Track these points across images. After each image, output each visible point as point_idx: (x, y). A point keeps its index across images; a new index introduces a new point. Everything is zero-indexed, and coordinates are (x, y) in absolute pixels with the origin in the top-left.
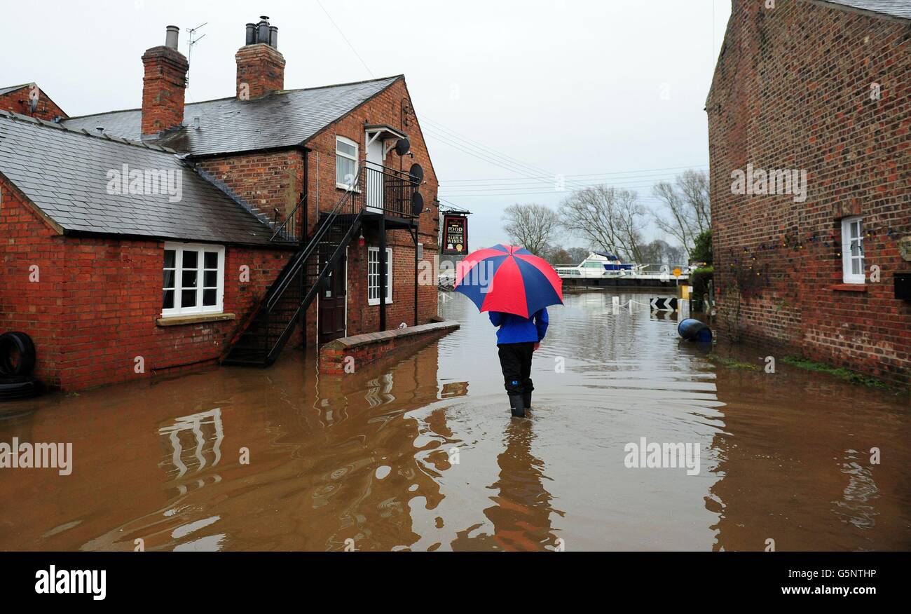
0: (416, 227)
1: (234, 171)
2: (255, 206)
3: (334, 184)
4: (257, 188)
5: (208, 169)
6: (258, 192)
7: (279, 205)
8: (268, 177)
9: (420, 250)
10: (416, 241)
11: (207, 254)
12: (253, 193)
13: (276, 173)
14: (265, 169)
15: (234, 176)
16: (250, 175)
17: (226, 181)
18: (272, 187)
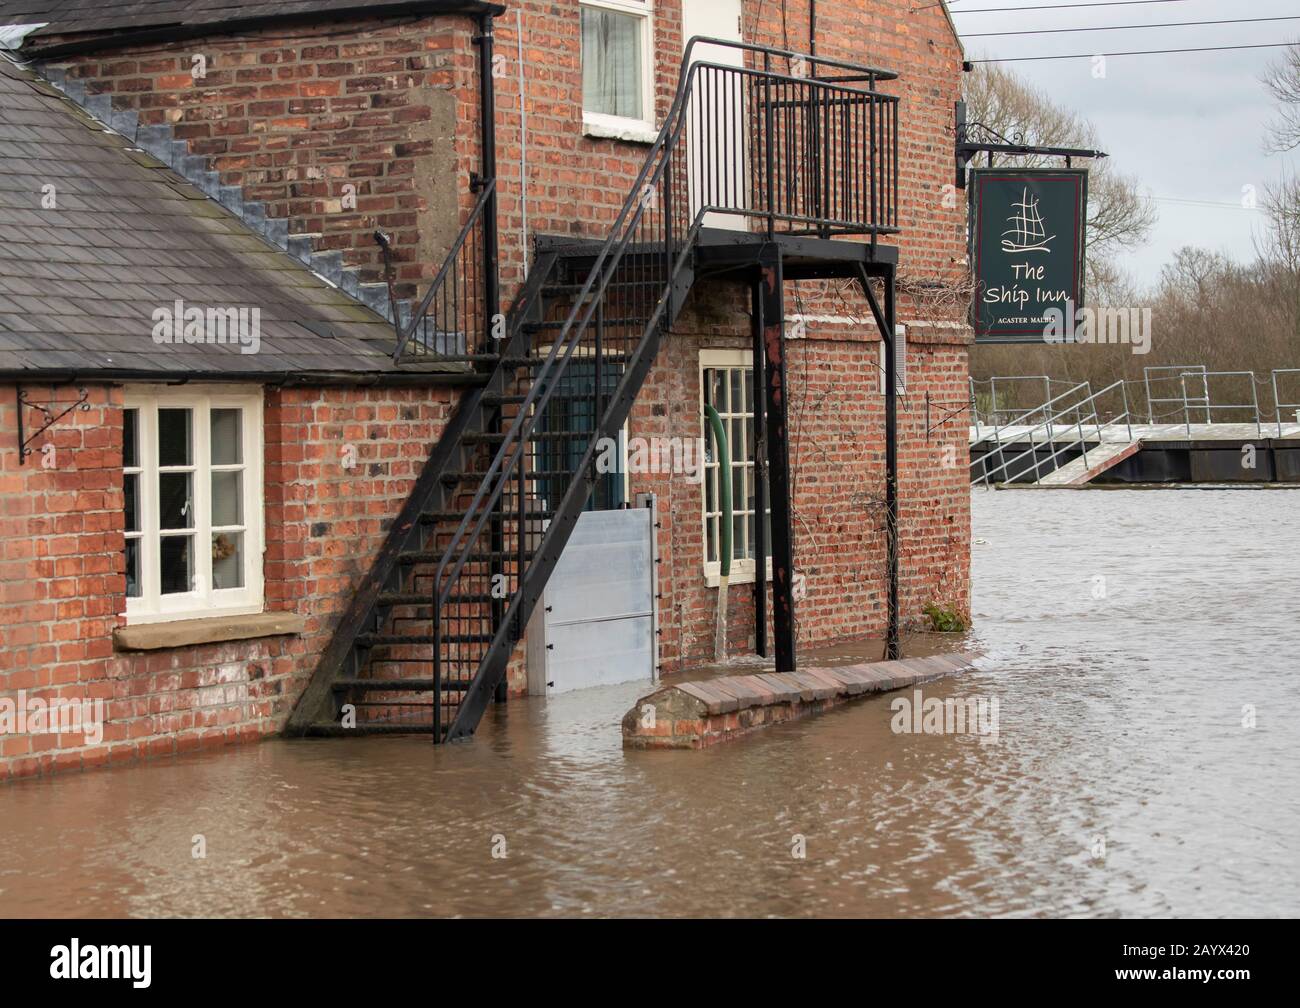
0: (885, 270)
1: (213, 91)
2: (300, 223)
3: (572, 126)
4: (304, 158)
5: (107, 86)
6: (311, 173)
7: (396, 221)
8: (348, 116)
9: (901, 350)
10: (886, 324)
11: (217, 415)
12: (291, 174)
13: (377, 101)
14: (334, 87)
15: (215, 110)
16: (275, 108)
17: (180, 131)
18: (364, 153)
